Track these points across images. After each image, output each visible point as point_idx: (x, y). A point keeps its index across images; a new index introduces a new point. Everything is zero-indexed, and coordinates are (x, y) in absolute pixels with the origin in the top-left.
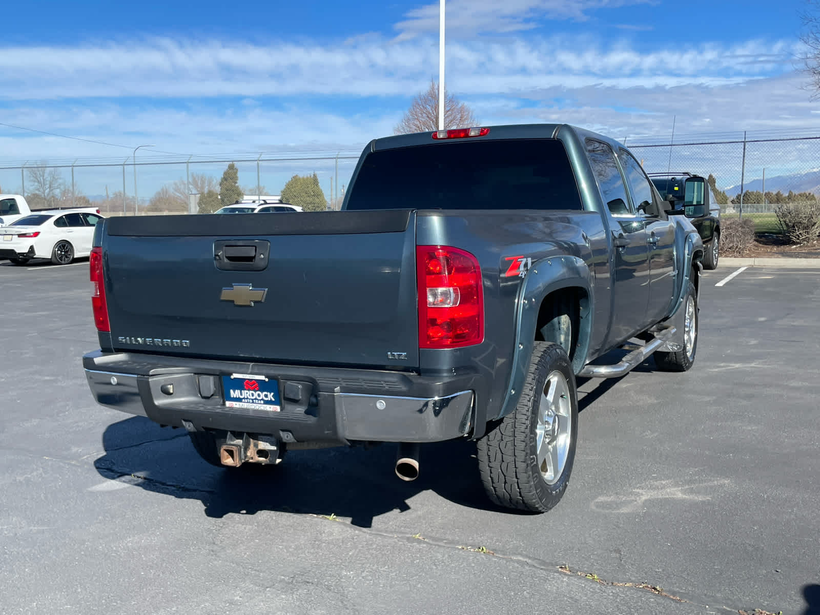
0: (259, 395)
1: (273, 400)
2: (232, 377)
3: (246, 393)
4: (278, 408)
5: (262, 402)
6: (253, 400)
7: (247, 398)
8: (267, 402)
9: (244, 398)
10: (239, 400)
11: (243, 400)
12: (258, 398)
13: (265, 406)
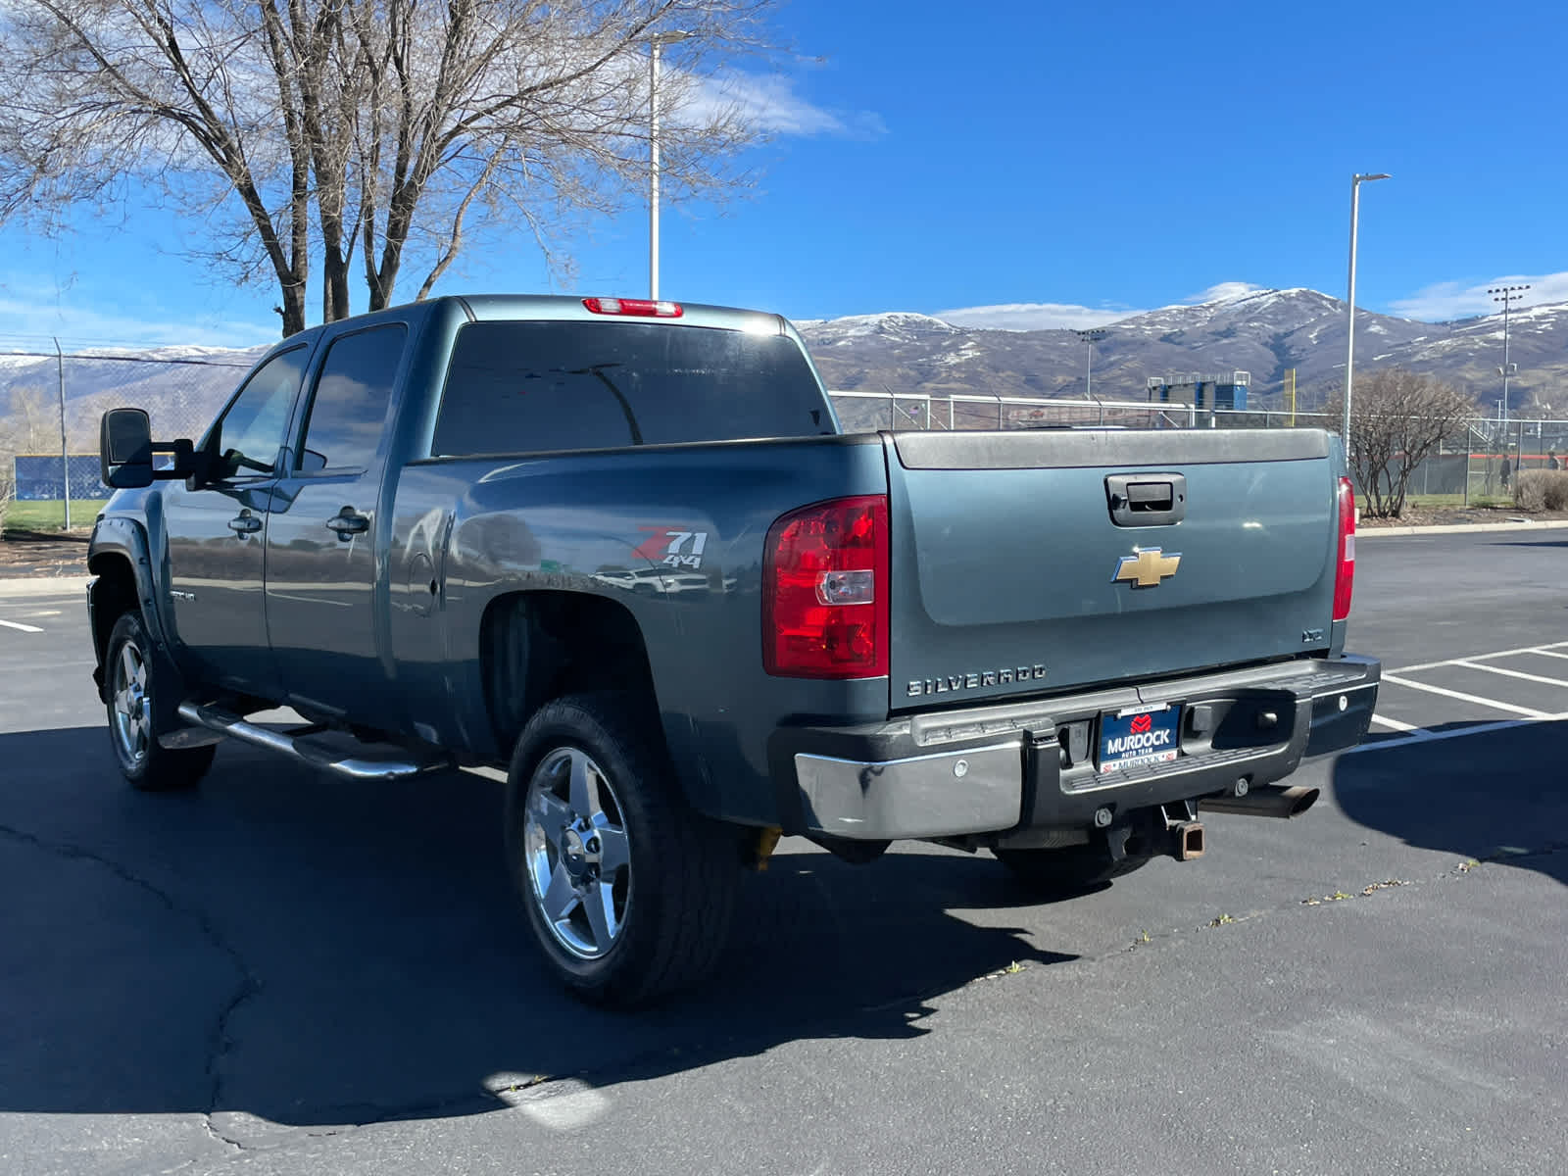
0: (1148, 739)
1: (1167, 741)
2: (1120, 715)
3: (1131, 741)
4: (1174, 753)
5: (1151, 750)
6: (1137, 750)
7: (1131, 749)
8: (1156, 749)
9: (1126, 751)
10: (1117, 755)
11: (1123, 755)
12: (1146, 745)
13: (1156, 755)
